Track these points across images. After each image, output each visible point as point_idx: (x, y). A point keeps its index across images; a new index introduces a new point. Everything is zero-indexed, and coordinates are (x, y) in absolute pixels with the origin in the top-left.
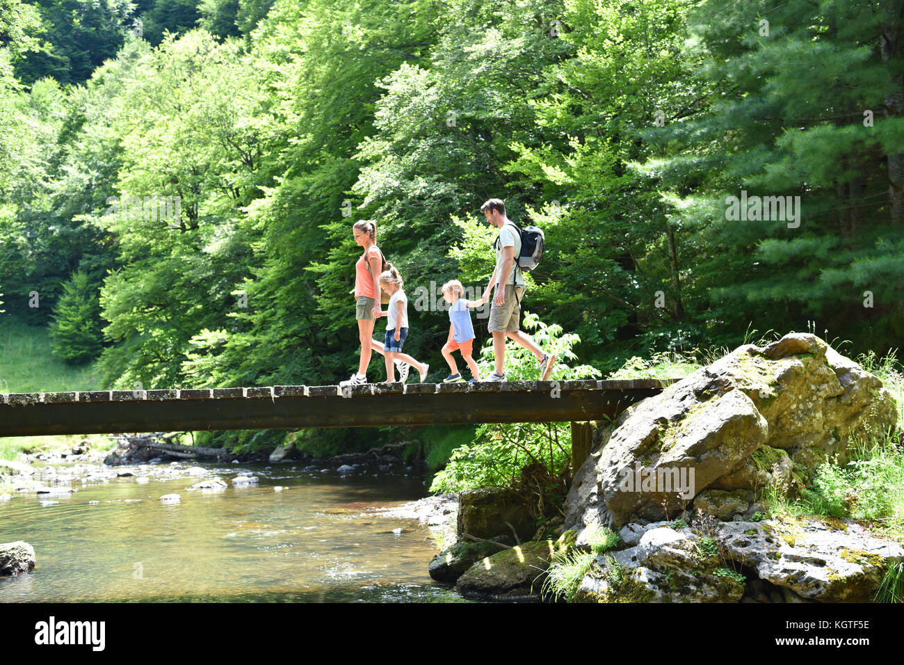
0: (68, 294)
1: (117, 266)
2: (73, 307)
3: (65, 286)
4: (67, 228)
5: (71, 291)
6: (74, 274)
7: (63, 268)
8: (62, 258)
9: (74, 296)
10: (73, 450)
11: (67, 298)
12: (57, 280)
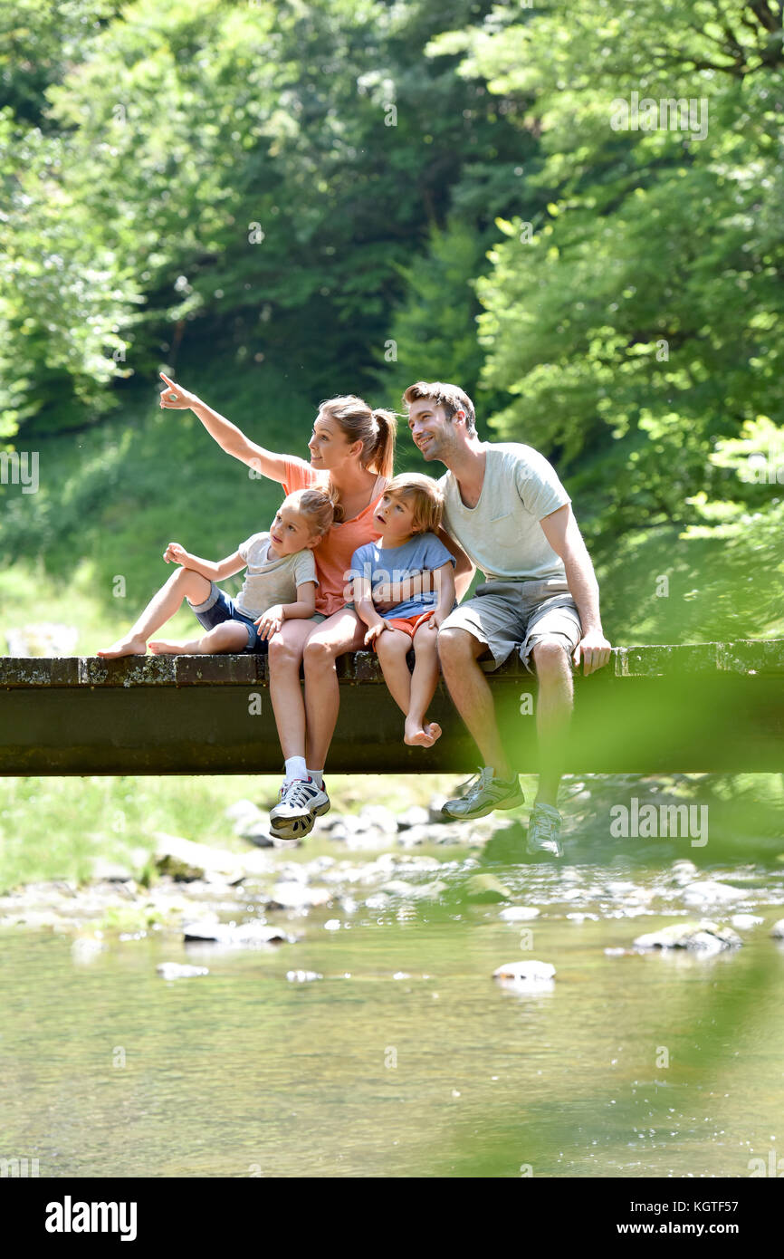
0: (420, 299)
1: (532, 207)
2: (436, 344)
3: (408, 274)
4: (417, 77)
5: (429, 292)
6: (435, 233)
7: (405, 213)
8: (404, 177)
9: (437, 305)
10: (431, 812)
11: (417, 315)
12: (388, 255)
